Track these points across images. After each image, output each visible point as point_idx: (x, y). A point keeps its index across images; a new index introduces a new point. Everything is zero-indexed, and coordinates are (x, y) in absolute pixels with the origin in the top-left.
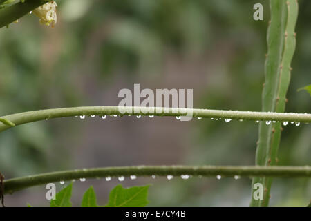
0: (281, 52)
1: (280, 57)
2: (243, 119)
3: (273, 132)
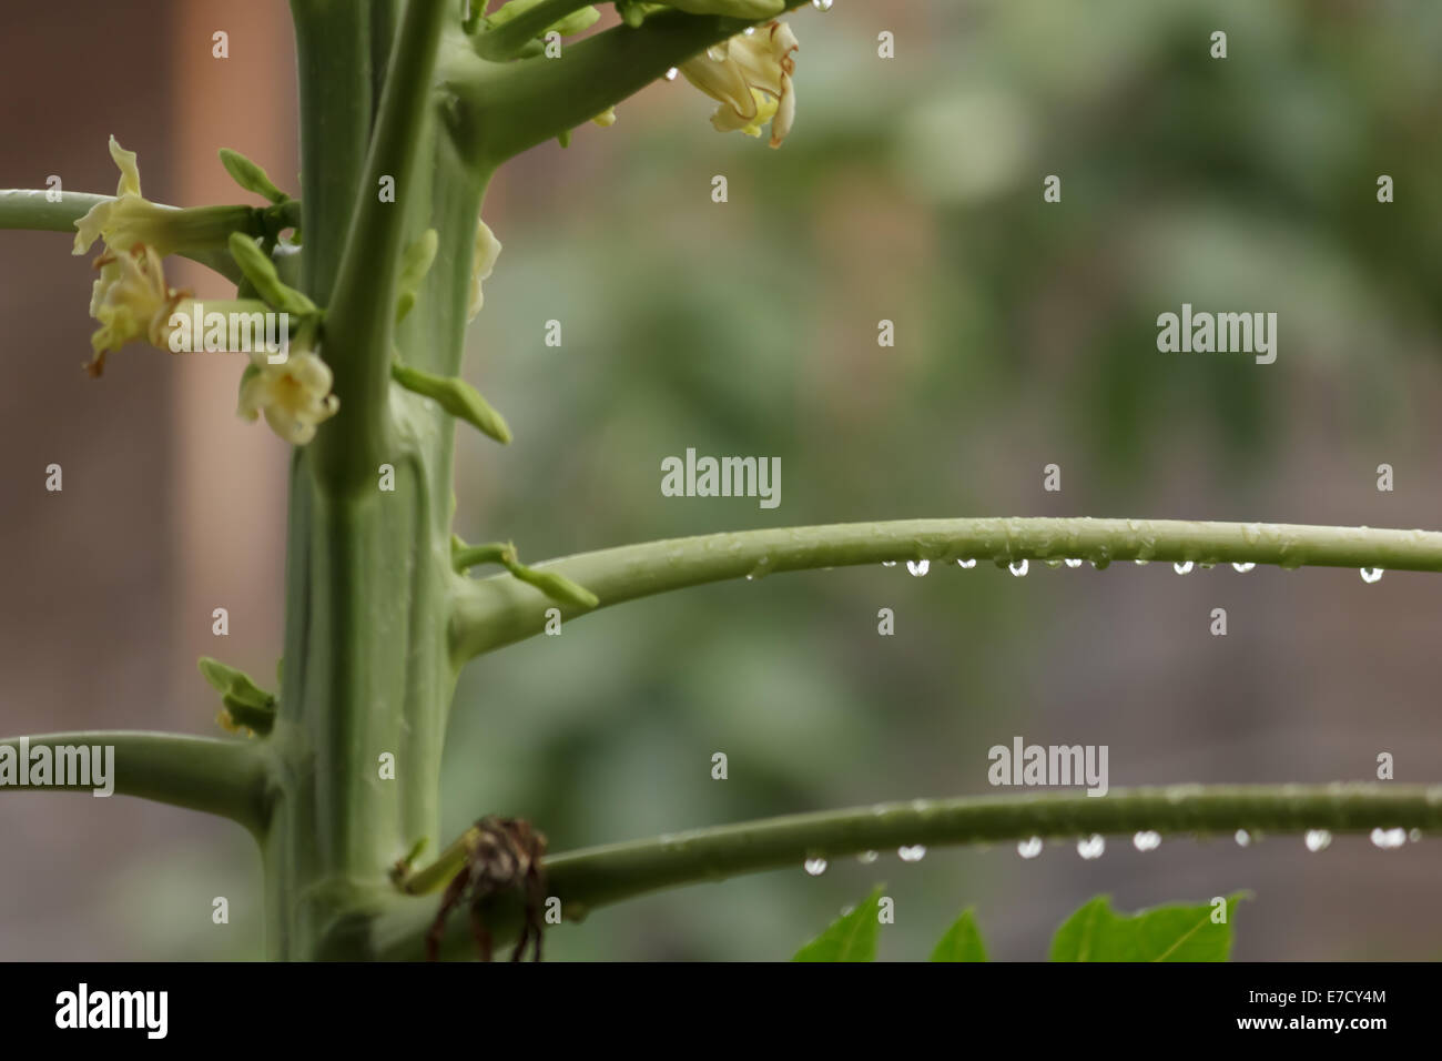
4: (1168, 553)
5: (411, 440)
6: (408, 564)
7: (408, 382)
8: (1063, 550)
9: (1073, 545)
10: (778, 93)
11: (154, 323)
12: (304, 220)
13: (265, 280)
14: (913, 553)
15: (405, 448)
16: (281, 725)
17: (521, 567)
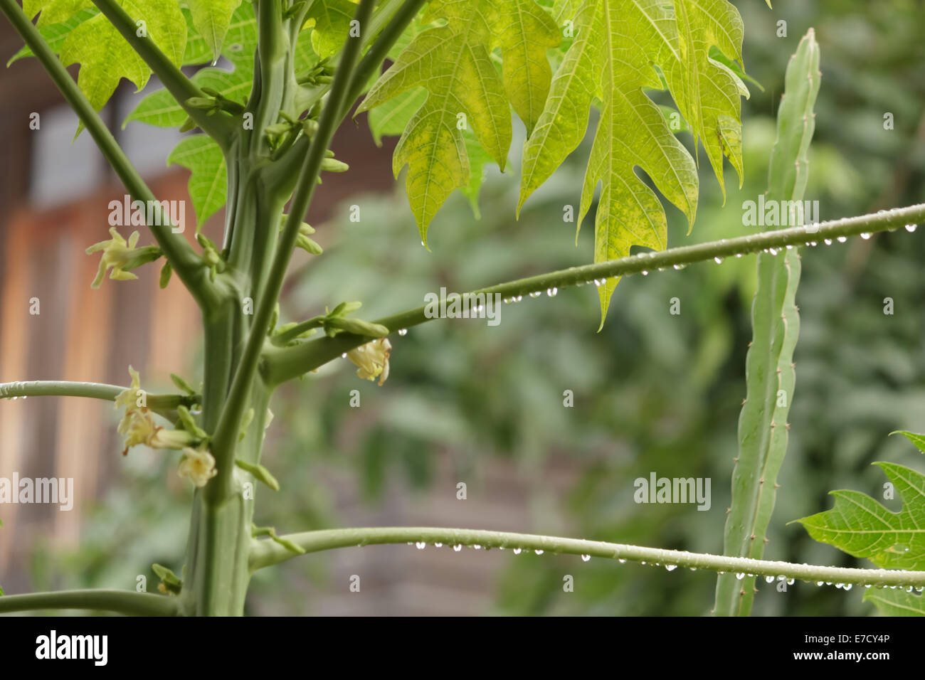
0: (761, 456)
1: (761, 465)
2: (698, 566)
3: (742, 594)
4: (512, 546)
5: (240, 487)
6: (235, 533)
7: (240, 465)
8: (474, 542)
9: (478, 540)
10: (383, 365)
11: (149, 437)
12: (203, 401)
13: (189, 424)
14: (419, 540)
15: (237, 490)
16: (184, 592)
17: (277, 537)
